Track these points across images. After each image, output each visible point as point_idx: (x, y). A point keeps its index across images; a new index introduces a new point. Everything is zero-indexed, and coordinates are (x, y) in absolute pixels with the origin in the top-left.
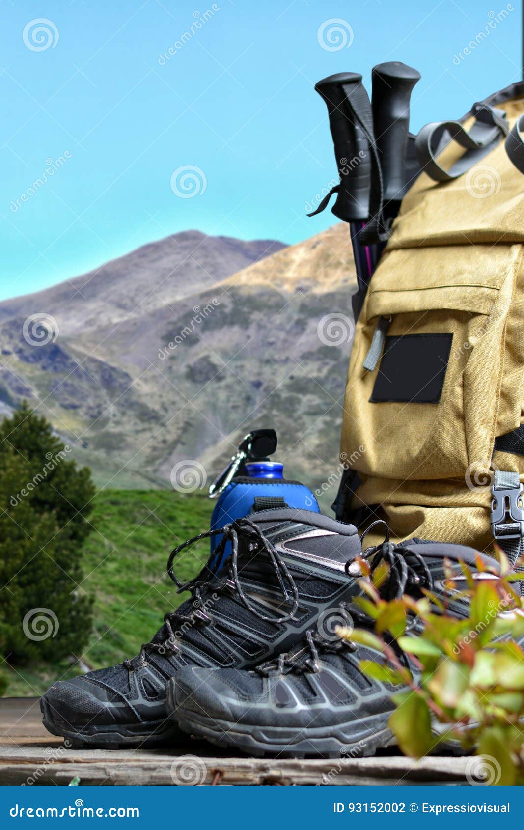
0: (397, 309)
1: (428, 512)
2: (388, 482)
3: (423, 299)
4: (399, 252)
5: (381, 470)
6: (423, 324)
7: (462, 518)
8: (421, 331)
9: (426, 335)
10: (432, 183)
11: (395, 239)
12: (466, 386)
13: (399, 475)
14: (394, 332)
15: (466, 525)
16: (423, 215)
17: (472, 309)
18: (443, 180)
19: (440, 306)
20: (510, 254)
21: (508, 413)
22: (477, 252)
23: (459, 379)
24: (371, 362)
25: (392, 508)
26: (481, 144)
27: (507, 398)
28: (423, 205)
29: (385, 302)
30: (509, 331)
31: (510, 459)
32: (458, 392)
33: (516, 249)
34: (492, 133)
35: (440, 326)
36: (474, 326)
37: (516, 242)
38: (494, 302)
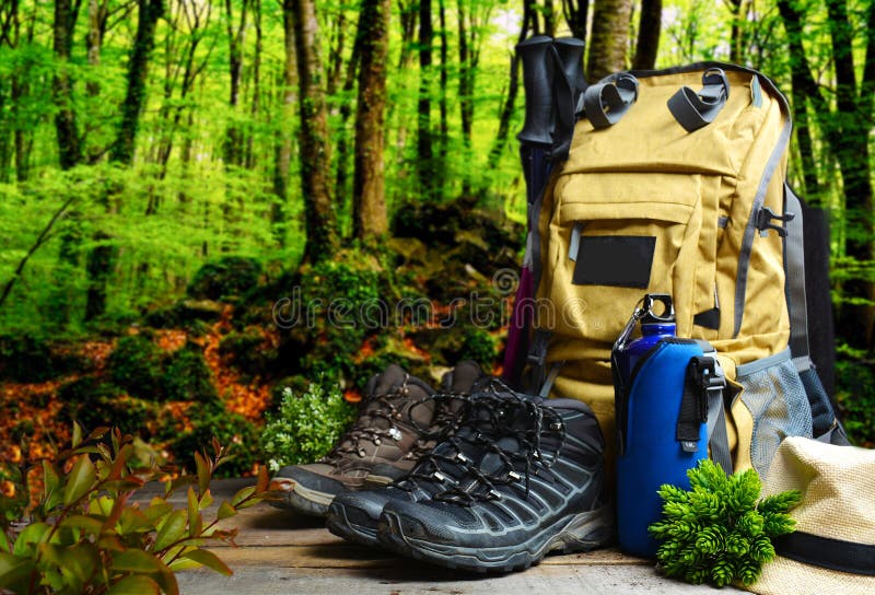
0: (597, 216)
2: (595, 343)
3: (622, 210)
5: (592, 335)
6: (620, 228)
8: (619, 234)
10: (592, 128)
12: (676, 276)
16: (595, 151)
17: (671, 219)
18: (602, 125)
19: (642, 215)
20: (695, 181)
21: (704, 297)
22: (659, 178)
23: (671, 272)
24: (574, 254)
25: (602, 363)
26: (626, 102)
27: (702, 287)
28: (592, 143)
29: (582, 211)
30: (702, 237)
31: (700, 330)
32: (670, 281)
33: (698, 178)
34: (632, 95)
35: (641, 231)
36: (675, 231)
37: (697, 173)
38: (691, 215)
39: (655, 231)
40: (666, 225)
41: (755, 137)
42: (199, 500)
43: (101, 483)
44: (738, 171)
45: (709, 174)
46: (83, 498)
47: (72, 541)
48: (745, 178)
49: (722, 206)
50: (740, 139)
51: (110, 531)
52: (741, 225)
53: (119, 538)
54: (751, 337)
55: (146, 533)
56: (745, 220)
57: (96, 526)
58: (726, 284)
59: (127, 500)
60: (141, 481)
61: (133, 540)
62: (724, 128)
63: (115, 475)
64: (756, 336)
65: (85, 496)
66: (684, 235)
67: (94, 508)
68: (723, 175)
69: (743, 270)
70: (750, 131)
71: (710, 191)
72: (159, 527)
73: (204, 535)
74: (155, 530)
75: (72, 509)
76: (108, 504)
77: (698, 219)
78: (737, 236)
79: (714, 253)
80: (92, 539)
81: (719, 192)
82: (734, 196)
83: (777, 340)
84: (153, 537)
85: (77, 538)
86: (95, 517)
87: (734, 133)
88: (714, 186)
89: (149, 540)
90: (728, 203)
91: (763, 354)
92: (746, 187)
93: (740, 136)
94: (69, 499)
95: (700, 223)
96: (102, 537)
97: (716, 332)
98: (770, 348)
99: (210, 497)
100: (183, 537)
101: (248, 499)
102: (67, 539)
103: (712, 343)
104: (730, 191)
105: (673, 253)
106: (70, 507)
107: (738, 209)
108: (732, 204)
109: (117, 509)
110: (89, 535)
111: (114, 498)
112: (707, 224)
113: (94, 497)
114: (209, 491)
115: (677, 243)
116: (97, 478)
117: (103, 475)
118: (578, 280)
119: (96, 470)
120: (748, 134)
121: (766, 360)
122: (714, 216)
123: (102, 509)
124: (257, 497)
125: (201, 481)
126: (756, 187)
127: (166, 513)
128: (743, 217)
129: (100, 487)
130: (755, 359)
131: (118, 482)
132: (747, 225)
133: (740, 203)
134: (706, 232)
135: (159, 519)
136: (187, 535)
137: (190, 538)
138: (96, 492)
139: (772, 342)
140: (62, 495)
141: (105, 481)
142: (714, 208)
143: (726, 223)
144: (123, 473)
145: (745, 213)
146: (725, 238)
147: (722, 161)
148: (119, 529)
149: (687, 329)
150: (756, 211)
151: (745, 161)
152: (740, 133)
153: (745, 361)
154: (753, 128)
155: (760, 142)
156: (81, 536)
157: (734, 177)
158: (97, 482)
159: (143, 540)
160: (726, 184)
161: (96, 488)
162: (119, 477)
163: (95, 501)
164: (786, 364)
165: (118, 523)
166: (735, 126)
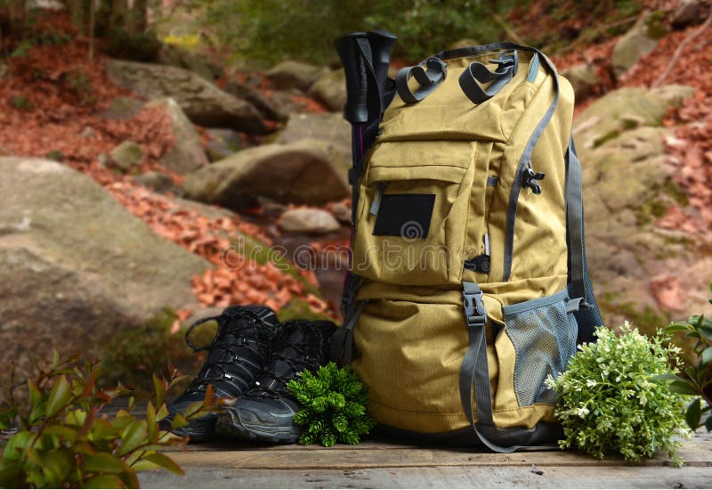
0: (393, 177)
1: (421, 306)
2: (388, 285)
3: (411, 172)
4: (387, 144)
5: (384, 278)
6: (411, 188)
7: (444, 311)
8: (410, 192)
9: (415, 195)
10: (403, 103)
11: (383, 136)
12: (447, 228)
13: (398, 282)
14: (389, 192)
15: (447, 316)
16: (402, 122)
17: (449, 180)
18: (410, 101)
19: (426, 177)
20: (471, 147)
21: (473, 246)
22: (445, 145)
23: (444, 224)
24: (375, 210)
25: (391, 302)
26: (433, 82)
27: (472, 236)
28: (401, 115)
29: (383, 173)
30: (473, 194)
31: (471, 274)
32: (442, 231)
33: (474, 145)
34: (440, 76)
35: (425, 191)
36: (452, 190)
37: (474, 140)
38: (464, 175)
39: (436, 191)
40: (444, 185)
41: (525, 108)
42: (157, 413)
43: (76, 399)
44: (508, 137)
45: (483, 141)
46: (61, 412)
47: (52, 446)
48: (512, 144)
49: (492, 167)
50: (512, 110)
51: (83, 438)
52: (508, 183)
53: (91, 443)
54: (525, 280)
55: (113, 440)
56: (511, 179)
57: (72, 434)
58: (497, 234)
59: (96, 412)
60: (108, 397)
61: (102, 446)
62: (500, 102)
63: (87, 392)
64: (530, 279)
65: (62, 409)
66: (458, 193)
67: (70, 419)
68: (496, 141)
69: (511, 222)
70: (522, 102)
71: (483, 155)
72: (124, 435)
73: (160, 441)
74: (119, 438)
75: (53, 420)
76: (81, 416)
77: (470, 179)
78: (505, 192)
79: (484, 208)
80: (69, 445)
81: (490, 155)
82: (502, 159)
83: (551, 283)
84: (119, 443)
85: (57, 444)
86: (71, 427)
87: (508, 104)
88: (486, 151)
89: (116, 446)
90: (496, 164)
91: (536, 295)
92: (513, 151)
93: (513, 107)
94: (49, 412)
95: (472, 182)
96: (77, 443)
97: (486, 276)
98: (543, 290)
99: (166, 410)
100: (143, 443)
101: (197, 412)
102: (48, 444)
103: (481, 285)
104: (498, 155)
105: (447, 207)
106: (50, 418)
107: (505, 170)
108: (501, 165)
109: (89, 420)
110: (66, 441)
111: (87, 411)
112: (477, 183)
113: (69, 410)
114: (164, 405)
115: (451, 199)
116: (73, 394)
117: (77, 392)
118: (378, 232)
119: (72, 388)
120: (519, 106)
121: (536, 301)
122: (484, 176)
123: (76, 420)
124: (204, 410)
125: (158, 398)
126: (522, 152)
127: (129, 423)
128: (509, 178)
129: (76, 403)
130: (525, 300)
131: (90, 398)
132: (514, 183)
133: (507, 165)
134: (477, 190)
135: (123, 428)
136: (147, 441)
137: (150, 444)
138: (72, 406)
139: (545, 286)
140: (44, 409)
141: (79, 397)
142: (485, 170)
143: (495, 182)
144: (94, 391)
145: (511, 173)
146: (495, 196)
147: (494, 128)
148: (91, 437)
149: (458, 273)
150: (521, 171)
151: (514, 129)
152: (513, 104)
153: (512, 302)
154: (525, 100)
155: (530, 111)
156: (60, 443)
157: (503, 142)
158: (72, 398)
159: (111, 446)
160: (496, 149)
161: (72, 403)
162: (91, 394)
163: (71, 413)
164: (556, 305)
165: (89, 431)
166: (509, 99)
